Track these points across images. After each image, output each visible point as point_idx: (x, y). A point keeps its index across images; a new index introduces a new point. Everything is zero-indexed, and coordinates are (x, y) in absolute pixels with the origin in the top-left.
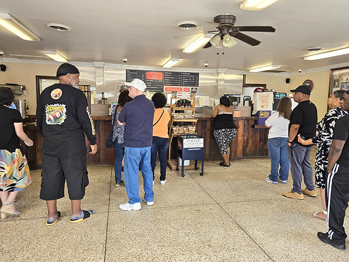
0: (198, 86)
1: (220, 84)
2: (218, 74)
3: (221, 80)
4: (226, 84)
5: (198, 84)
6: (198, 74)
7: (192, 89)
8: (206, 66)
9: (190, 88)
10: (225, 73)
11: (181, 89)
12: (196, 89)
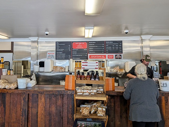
0: (122, 53)
1: (146, 50)
2: (142, 40)
3: (146, 47)
4: (152, 50)
5: (122, 51)
6: (121, 42)
7: (116, 55)
8: (126, 33)
9: (114, 55)
10: (150, 40)
11: (105, 56)
12: (121, 55)
